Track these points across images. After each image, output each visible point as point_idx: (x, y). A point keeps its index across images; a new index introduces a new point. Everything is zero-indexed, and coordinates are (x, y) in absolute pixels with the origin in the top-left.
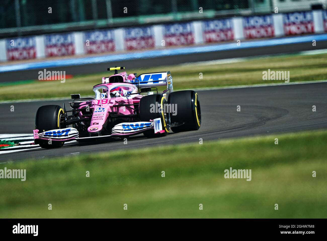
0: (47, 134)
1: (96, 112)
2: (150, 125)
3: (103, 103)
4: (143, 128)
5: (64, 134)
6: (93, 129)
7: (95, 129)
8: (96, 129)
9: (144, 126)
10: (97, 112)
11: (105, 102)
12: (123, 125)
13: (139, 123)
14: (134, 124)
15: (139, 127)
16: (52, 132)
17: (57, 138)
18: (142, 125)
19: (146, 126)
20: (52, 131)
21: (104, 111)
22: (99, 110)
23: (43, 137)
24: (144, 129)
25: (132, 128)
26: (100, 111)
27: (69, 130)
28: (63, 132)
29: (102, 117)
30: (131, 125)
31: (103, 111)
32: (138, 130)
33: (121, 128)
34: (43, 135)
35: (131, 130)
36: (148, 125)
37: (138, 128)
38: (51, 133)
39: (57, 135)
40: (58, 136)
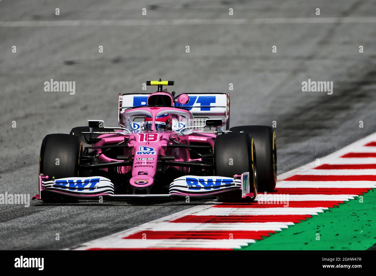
0: (58, 184)
1: (139, 154)
2: (232, 183)
3: (150, 139)
4: (219, 187)
5: (89, 185)
6: (139, 182)
7: (143, 182)
8: (145, 182)
9: (222, 184)
10: (141, 153)
11: (153, 138)
12: (188, 180)
13: (214, 178)
14: (206, 178)
15: (213, 184)
16: (68, 182)
17: (76, 191)
18: (218, 181)
19: (224, 184)
20: (67, 179)
21: (153, 153)
22: (145, 151)
23: (52, 187)
24: (221, 188)
25: (202, 186)
26: (147, 153)
27: (98, 181)
28: (87, 182)
29: (151, 163)
30: (200, 180)
31: (151, 154)
32: (212, 189)
33: (185, 184)
34: (52, 185)
35: (200, 188)
36: (228, 183)
37: (212, 186)
38: (65, 183)
39: (77, 187)
40: (79, 189)
